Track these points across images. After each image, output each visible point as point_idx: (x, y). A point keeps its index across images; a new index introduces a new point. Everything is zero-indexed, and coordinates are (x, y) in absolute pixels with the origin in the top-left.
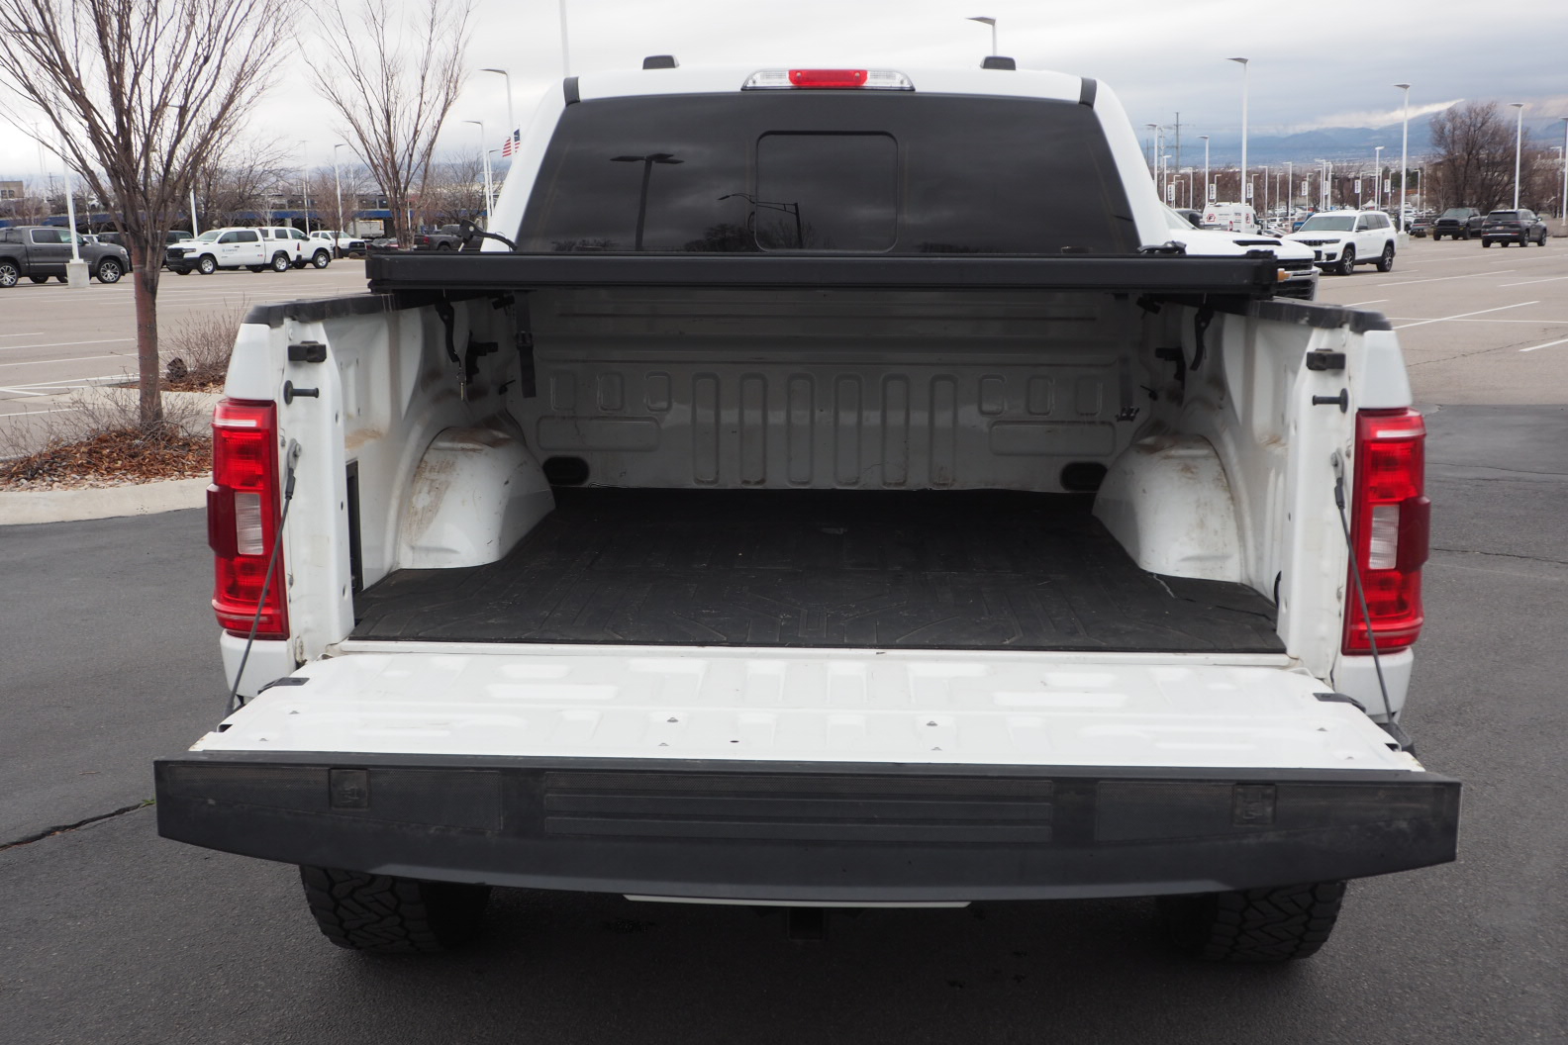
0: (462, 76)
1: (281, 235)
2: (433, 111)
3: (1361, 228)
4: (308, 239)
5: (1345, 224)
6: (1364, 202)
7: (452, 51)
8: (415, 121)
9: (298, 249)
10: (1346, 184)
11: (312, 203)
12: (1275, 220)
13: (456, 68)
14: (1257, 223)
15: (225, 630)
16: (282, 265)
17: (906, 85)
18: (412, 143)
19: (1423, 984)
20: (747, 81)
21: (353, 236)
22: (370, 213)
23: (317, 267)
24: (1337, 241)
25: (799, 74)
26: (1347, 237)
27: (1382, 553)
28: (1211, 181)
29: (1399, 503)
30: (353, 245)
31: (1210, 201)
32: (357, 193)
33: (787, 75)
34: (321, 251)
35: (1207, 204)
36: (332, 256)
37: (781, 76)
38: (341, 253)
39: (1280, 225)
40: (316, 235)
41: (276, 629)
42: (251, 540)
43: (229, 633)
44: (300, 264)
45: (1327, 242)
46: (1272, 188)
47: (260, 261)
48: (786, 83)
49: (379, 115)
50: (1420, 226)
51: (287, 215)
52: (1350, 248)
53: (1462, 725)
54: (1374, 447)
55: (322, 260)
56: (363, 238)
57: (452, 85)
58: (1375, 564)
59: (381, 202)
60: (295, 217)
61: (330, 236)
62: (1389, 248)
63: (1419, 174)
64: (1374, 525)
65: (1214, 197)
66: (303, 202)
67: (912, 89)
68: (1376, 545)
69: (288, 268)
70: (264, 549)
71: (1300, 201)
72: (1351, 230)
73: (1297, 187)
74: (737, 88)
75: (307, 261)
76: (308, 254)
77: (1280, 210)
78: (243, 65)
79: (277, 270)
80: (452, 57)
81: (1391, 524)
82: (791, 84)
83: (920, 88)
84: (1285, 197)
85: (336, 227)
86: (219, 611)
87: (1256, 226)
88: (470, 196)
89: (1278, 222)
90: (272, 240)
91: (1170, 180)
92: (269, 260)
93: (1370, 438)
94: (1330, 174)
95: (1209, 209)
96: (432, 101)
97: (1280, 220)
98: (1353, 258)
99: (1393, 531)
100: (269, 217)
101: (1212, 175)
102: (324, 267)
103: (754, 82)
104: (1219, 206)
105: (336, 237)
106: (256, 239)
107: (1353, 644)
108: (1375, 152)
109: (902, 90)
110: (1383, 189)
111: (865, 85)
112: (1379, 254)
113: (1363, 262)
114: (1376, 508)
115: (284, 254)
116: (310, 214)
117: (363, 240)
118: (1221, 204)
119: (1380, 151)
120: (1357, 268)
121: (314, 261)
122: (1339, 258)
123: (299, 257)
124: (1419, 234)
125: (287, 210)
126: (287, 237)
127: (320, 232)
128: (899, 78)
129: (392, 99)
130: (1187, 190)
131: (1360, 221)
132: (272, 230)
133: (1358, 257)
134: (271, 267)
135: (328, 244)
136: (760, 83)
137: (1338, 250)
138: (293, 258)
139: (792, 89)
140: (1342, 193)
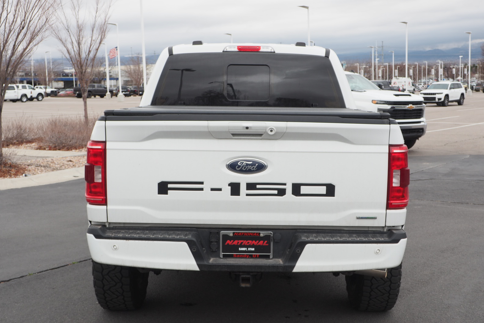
0: (107, 30)
1: (24, 87)
2: (96, 43)
3: (451, 88)
4: (35, 89)
5: (445, 87)
6: (457, 77)
7: (104, 21)
8: (89, 47)
9: (31, 93)
10: (450, 70)
11: (35, 74)
12: (421, 84)
13: (105, 27)
14: (413, 85)
15: (88, 203)
16: (24, 99)
17: (273, 51)
18: (88, 55)
19: (424, 316)
20: (224, 49)
21: (52, 88)
22: (59, 79)
23: (38, 100)
24: (442, 93)
25: (240, 47)
26: (445, 92)
27: (396, 182)
28: (395, 68)
29: (400, 169)
30: (52, 92)
31: (395, 76)
32: (53, 71)
33: (237, 47)
34: (40, 94)
35: (394, 78)
36: (44, 96)
37: (235, 48)
38: (48, 95)
39: (423, 86)
40: (37, 88)
41: (104, 202)
42: (98, 178)
43: (89, 204)
44: (31, 99)
45: (438, 94)
46: (420, 71)
47: (15, 98)
48: (236, 50)
49: (76, 44)
50: (478, 87)
51: (25, 79)
52: (447, 96)
53: (453, 253)
54: (393, 154)
55: (40, 98)
56: (55, 88)
57: (103, 34)
58: (394, 185)
59: (63, 74)
60: (28, 80)
61: (43, 88)
62: (462, 96)
63: (478, 67)
64: (394, 175)
65: (397, 74)
66: (31, 74)
67: (274, 52)
68: (394, 180)
69: (27, 101)
70: (102, 181)
71: (431, 77)
72: (447, 89)
73: (429, 71)
74: (221, 51)
75: (34, 98)
76: (35, 95)
77: (423, 80)
78: (35, 29)
79: (22, 102)
80: (103, 23)
81: (398, 175)
82: (238, 50)
83: (277, 52)
84: (424, 75)
85: (45, 84)
86: (87, 198)
87: (413, 87)
88: (99, 73)
89: (422, 85)
90: (21, 90)
91: (379, 68)
92: (19, 98)
93: (393, 152)
94: (443, 66)
95: (394, 80)
96: (96, 40)
97: (423, 84)
98: (448, 100)
99: (399, 177)
100: (18, 80)
101: (396, 66)
102: (41, 100)
103: (226, 49)
104: (398, 79)
105: (46, 88)
106: (14, 89)
107: (389, 206)
108: (459, 58)
109: (271, 52)
110: (464, 72)
111: (260, 51)
112: (458, 98)
113: (452, 101)
114: (394, 170)
115: (25, 95)
116: (34, 79)
117: (56, 90)
118: (399, 78)
119: (461, 58)
120: (450, 104)
121: (37, 98)
122: (442, 100)
123: (31, 96)
124: (477, 90)
125: (25, 77)
126: (26, 88)
127: (39, 86)
128: (270, 48)
129: (81, 39)
130: (386, 72)
131: (451, 86)
132: (20, 85)
133: (450, 99)
134: (20, 100)
135: (42, 91)
136: (229, 50)
137: (442, 97)
138: (29, 97)
139: (238, 52)
140: (448, 74)
